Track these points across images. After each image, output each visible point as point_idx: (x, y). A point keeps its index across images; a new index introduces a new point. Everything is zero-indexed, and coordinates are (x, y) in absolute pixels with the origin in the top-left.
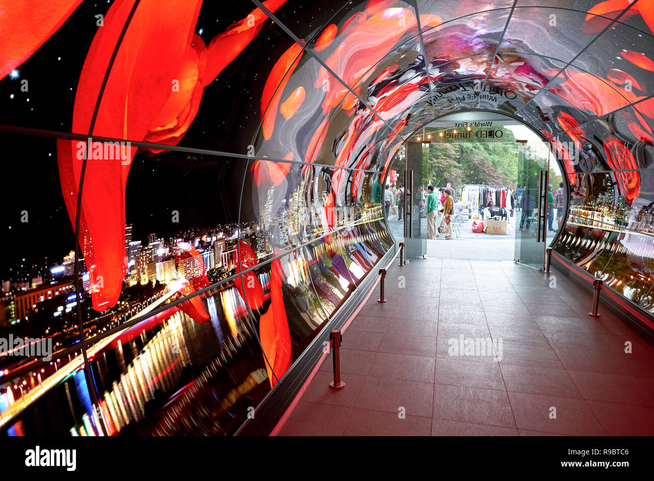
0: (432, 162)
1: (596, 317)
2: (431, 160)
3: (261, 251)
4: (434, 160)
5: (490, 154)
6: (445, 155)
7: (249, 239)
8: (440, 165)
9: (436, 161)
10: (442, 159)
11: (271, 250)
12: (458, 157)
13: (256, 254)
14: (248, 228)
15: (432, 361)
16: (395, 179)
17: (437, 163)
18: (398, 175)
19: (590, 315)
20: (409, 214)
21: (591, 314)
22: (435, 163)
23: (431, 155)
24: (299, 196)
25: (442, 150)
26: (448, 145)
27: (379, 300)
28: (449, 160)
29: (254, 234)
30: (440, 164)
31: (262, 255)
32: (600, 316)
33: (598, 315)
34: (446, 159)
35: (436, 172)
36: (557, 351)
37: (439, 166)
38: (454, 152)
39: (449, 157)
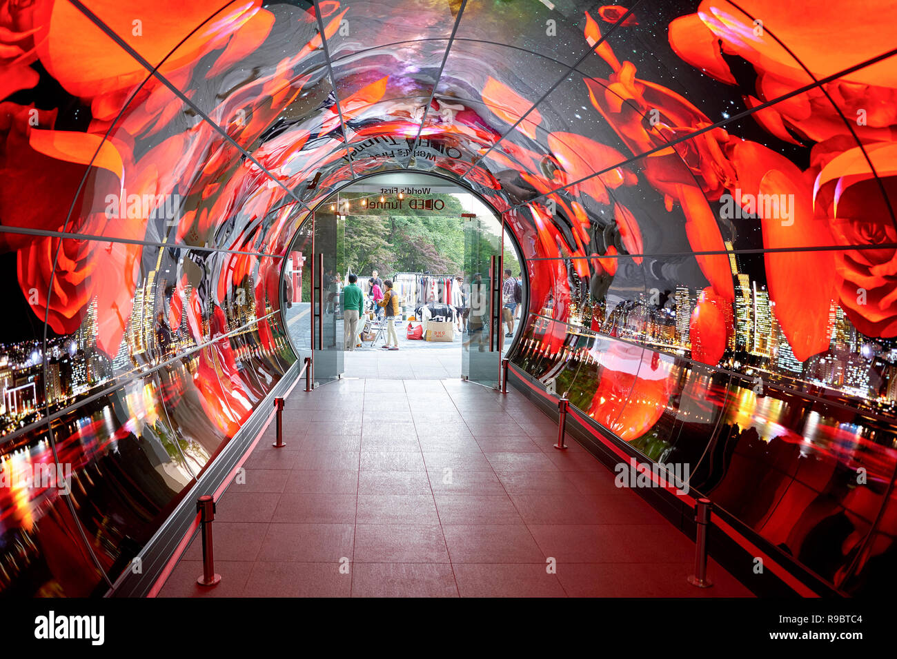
0: (353, 240)
1: (563, 450)
2: (352, 238)
3: (79, 383)
4: (356, 237)
5: (430, 231)
6: (371, 231)
7: (57, 365)
8: (364, 245)
9: (358, 239)
10: (366, 236)
11: (96, 380)
12: (388, 234)
13: (70, 389)
14: (56, 347)
15: (350, 528)
16: (301, 264)
17: (360, 241)
18: (305, 258)
19: (555, 447)
20: (318, 316)
21: (556, 445)
22: (356, 242)
23: (350, 230)
24: (145, 294)
25: (365, 224)
26: (375, 218)
27: (275, 444)
28: (376, 238)
29: (66, 356)
30: (363, 243)
31: (81, 390)
32: (566, 448)
33: (565, 446)
34: (371, 237)
35: (357, 254)
36: (515, 501)
37: (362, 247)
38: (382, 227)
39: (375, 233)
